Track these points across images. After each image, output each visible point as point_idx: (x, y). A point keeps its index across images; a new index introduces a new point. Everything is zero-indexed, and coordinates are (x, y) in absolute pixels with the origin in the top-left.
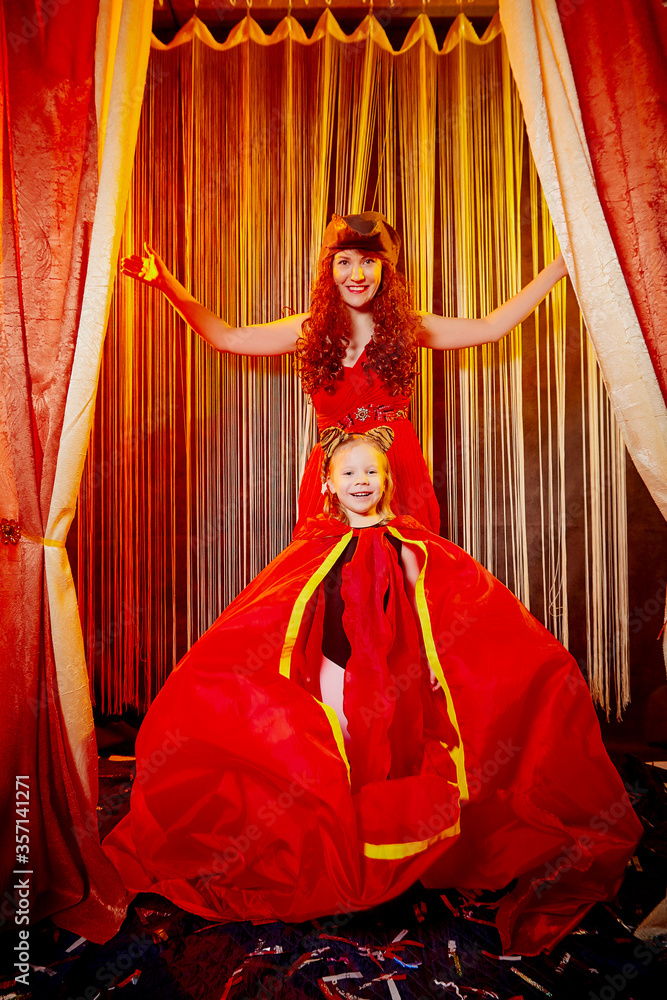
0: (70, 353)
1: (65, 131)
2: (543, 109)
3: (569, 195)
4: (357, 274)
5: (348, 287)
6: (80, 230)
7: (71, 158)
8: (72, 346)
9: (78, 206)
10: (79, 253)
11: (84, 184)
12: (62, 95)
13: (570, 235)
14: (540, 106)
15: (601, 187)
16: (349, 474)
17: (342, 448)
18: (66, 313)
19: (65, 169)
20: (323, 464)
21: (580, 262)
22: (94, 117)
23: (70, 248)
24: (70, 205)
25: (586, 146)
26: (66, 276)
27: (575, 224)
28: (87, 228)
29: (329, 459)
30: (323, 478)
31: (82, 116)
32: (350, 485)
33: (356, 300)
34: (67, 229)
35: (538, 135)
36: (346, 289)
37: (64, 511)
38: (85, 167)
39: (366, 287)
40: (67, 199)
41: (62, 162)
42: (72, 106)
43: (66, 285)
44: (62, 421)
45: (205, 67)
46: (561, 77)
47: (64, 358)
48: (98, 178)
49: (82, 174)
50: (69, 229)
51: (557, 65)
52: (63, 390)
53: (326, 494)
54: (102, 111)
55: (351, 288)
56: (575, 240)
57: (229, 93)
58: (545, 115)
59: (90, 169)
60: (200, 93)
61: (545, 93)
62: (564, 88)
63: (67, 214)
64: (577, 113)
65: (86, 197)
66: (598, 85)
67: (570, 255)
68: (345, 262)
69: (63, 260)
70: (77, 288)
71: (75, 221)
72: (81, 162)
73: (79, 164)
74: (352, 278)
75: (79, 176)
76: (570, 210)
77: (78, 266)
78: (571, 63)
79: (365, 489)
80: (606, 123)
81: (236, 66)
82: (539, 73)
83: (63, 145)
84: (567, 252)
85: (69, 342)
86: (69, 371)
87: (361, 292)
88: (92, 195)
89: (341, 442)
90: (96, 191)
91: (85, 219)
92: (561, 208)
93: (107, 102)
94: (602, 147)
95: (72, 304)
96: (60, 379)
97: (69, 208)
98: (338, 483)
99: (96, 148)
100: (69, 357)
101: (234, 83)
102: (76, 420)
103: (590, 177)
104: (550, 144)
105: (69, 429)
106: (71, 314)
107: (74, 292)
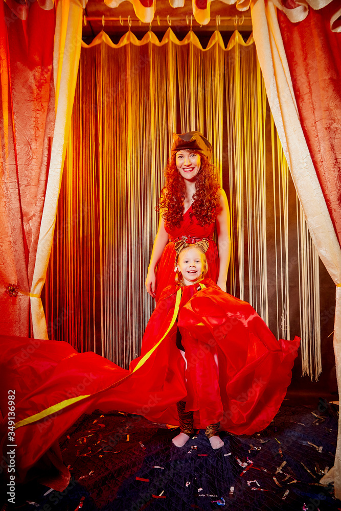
0: (42, 202)
1: (39, 91)
2: (274, 82)
3: (287, 124)
4: (187, 162)
5: (184, 169)
6: (46, 141)
7: (42, 105)
8: (43, 198)
9: (45, 129)
10: (46, 153)
11: (48, 118)
12: (37, 74)
13: (288, 143)
14: (273, 80)
15: (302, 120)
16: (187, 262)
17: (184, 250)
18: (40, 182)
19: (39, 110)
20: (176, 258)
21: (293, 156)
22: (53, 85)
23: (41, 149)
24: (41, 128)
25: (295, 100)
26: (40, 164)
27: (290, 138)
28: (50, 140)
29: (178, 255)
30: (175, 264)
31: (47, 84)
32: (187, 267)
33: (188, 175)
34: (40, 140)
35: (272, 95)
36: (182, 170)
37: (40, 280)
38: (49, 110)
39: (193, 168)
40: (40, 126)
41: (37, 107)
42: (42, 79)
43: (40, 168)
44: (39, 235)
45: (108, 56)
46: (283, 66)
47: (39, 204)
48: (55, 115)
49: (47, 113)
50: (41, 140)
51: (281, 60)
52: (39, 220)
53: (176, 272)
54: (57, 82)
55: (185, 170)
56: (290, 146)
57: (120, 69)
58: (275, 85)
59: (51, 111)
60: (105, 69)
61: (275, 74)
62: (284, 72)
63: (40, 133)
64: (291, 84)
65: (49, 125)
66: (300, 70)
67: (288, 153)
68: (181, 157)
69: (38, 155)
70: (45, 170)
71: (44, 137)
72: (47, 107)
73: (46, 108)
74: (185, 164)
75: (46, 114)
76: (288, 131)
77: (46, 159)
78: (287, 59)
79: (194, 269)
80: (304, 89)
81: (123, 57)
82: (272, 64)
83: (38, 99)
84: (286, 151)
85: (41, 196)
86: (42, 211)
87: (191, 171)
88: (53, 123)
89: (184, 247)
90: (55, 122)
91: (49, 136)
92: (283, 130)
93: (59, 78)
94: (303, 101)
95: (43, 178)
96: (37, 214)
97: (41, 130)
98: (182, 267)
99: (54, 101)
100: (42, 204)
101: (122, 65)
102: (46, 235)
103: (297, 116)
104: (277, 99)
105: (42, 239)
106: (43, 183)
107: (44, 172)
